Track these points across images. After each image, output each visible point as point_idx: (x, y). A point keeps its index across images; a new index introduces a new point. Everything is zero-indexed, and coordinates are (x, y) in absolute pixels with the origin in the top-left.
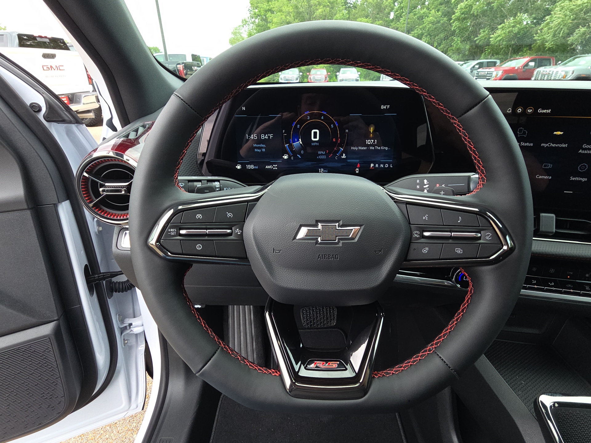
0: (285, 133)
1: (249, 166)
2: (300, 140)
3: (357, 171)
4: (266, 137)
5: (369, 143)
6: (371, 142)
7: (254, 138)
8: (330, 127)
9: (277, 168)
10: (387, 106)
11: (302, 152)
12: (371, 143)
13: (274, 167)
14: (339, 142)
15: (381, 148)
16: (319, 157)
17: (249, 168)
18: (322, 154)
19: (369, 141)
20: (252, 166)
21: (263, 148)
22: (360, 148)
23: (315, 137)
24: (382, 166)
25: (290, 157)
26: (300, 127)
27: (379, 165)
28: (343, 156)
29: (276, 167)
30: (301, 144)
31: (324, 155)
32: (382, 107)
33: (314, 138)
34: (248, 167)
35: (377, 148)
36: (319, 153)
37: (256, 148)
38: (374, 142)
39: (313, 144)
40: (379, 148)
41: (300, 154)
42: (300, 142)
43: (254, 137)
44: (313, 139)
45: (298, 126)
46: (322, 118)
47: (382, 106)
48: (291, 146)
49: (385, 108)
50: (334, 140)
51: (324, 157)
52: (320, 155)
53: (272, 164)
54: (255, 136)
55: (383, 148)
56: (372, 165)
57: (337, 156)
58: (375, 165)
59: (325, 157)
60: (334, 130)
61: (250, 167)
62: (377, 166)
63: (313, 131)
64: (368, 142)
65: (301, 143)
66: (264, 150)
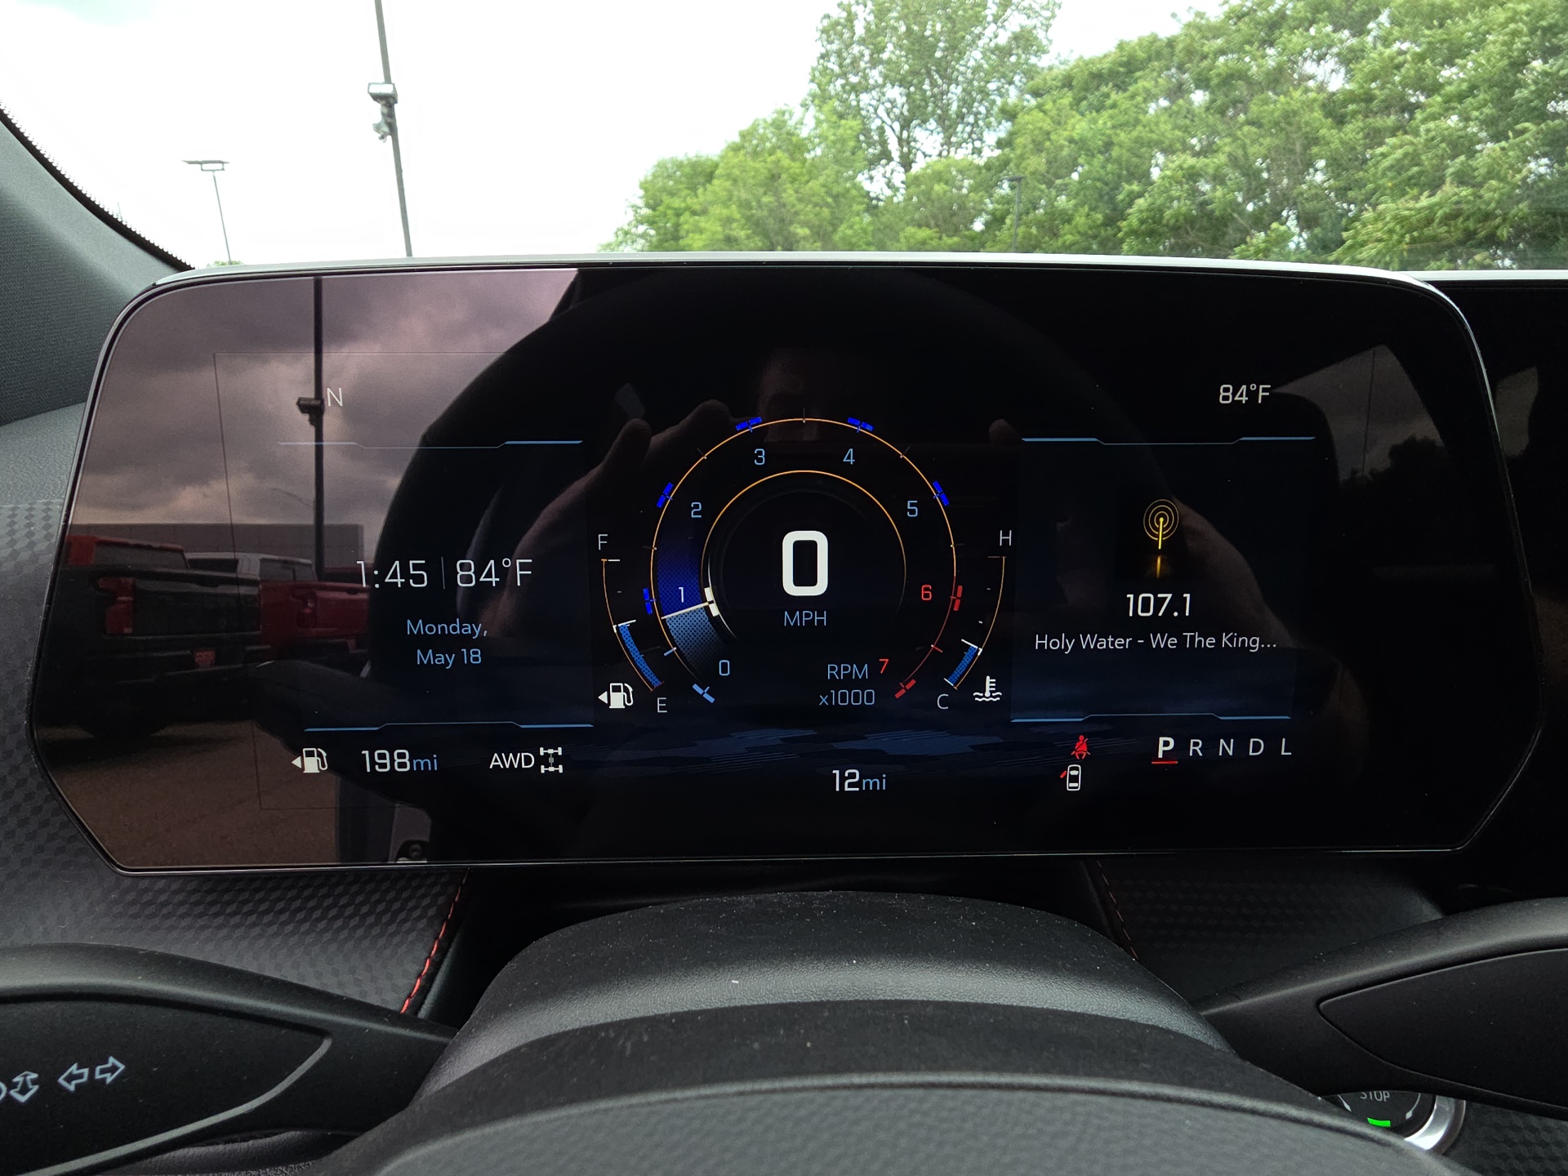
0: (607, 552)
1: (382, 756)
2: (709, 593)
3: (1074, 779)
4: (489, 575)
5: (1146, 609)
6: (1159, 603)
7: (406, 585)
8: (899, 513)
9: (560, 769)
10: (1253, 387)
11: (724, 668)
12: (1157, 609)
13: (544, 760)
14: (956, 609)
15: (1219, 640)
16: (829, 700)
17: (383, 766)
18: (849, 682)
19: (1146, 601)
20: (402, 756)
21: (467, 641)
22: (1088, 641)
23: (806, 574)
24: (1226, 747)
25: (642, 697)
26: (708, 513)
27: (1210, 745)
28: (984, 691)
29: (558, 760)
30: (714, 621)
31: (862, 684)
32: (1226, 394)
33: (798, 582)
34: (373, 763)
35: (1192, 638)
36: (832, 671)
37: (425, 642)
38: (1177, 603)
39: (792, 616)
40: (1210, 641)
41: (709, 678)
42: (707, 609)
43: (405, 573)
44: (790, 587)
45: (696, 509)
46: (849, 458)
47: (1227, 390)
48: (650, 635)
49: (1244, 399)
50: (926, 593)
51: (863, 700)
52: (837, 684)
53: (530, 742)
54: (416, 567)
55: (1231, 640)
56: (1165, 745)
57: (947, 688)
58: (1182, 745)
59: (869, 694)
60: (925, 531)
61: (387, 761)
62: (1196, 747)
63: (790, 540)
64: (1140, 604)
65: (715, 611)
66: (475, 656)
